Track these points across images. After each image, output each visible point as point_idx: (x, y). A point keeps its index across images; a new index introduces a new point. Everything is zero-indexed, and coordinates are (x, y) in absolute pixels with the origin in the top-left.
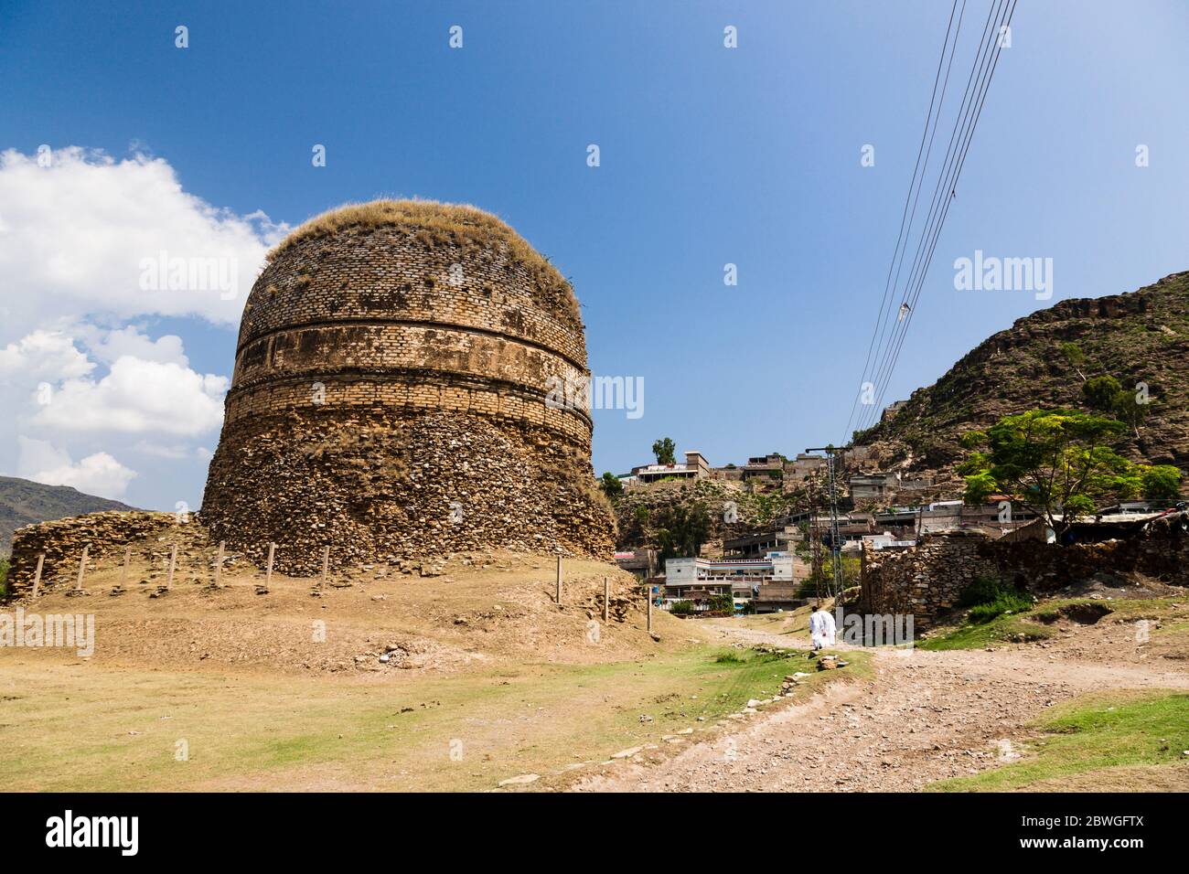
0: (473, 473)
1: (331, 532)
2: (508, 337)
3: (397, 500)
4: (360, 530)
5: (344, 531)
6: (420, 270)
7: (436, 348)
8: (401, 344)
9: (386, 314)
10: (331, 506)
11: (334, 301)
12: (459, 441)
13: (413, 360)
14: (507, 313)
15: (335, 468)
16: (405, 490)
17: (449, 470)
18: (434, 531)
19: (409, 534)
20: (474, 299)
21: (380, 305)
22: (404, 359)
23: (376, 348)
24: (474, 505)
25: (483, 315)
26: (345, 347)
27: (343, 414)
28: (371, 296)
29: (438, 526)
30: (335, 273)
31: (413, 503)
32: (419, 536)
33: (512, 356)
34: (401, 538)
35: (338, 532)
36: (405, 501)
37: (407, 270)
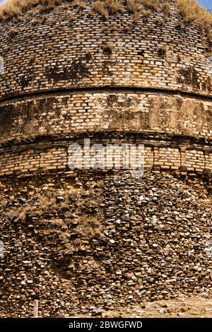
0: (162, 226)
1: (38, 287)
2: (185, 94)
3: (94, 255)
4: (64, 285)
5: (50, 286)
6: (98, 40)
7: (118, 111)
8: (87, 110)
9: (70, 83)
10: (36, 264)
11: (23, 77)
12: (146, 196)
13: (98, 124)
14: (182, 72)
15: (37, 229)
16: (101, 245)
17: (139, 224)
18: (131, 282)
19: (107, 286)
20: (150, 61)
21: (64, 76)
22: (90, 124)
23: (64, 116)
24: (166, 256)
25: (159, 75)
26: (37, 117)
27: (40, 179)
28: (56, 68)
29: (134, 277)
30: (22, 51)
31: (109, 258)
32: (117, 288)
33: (190, 111)
34: (101, 290)
35: (44, 287)
36: (102, 256)
37: (86, 40)
